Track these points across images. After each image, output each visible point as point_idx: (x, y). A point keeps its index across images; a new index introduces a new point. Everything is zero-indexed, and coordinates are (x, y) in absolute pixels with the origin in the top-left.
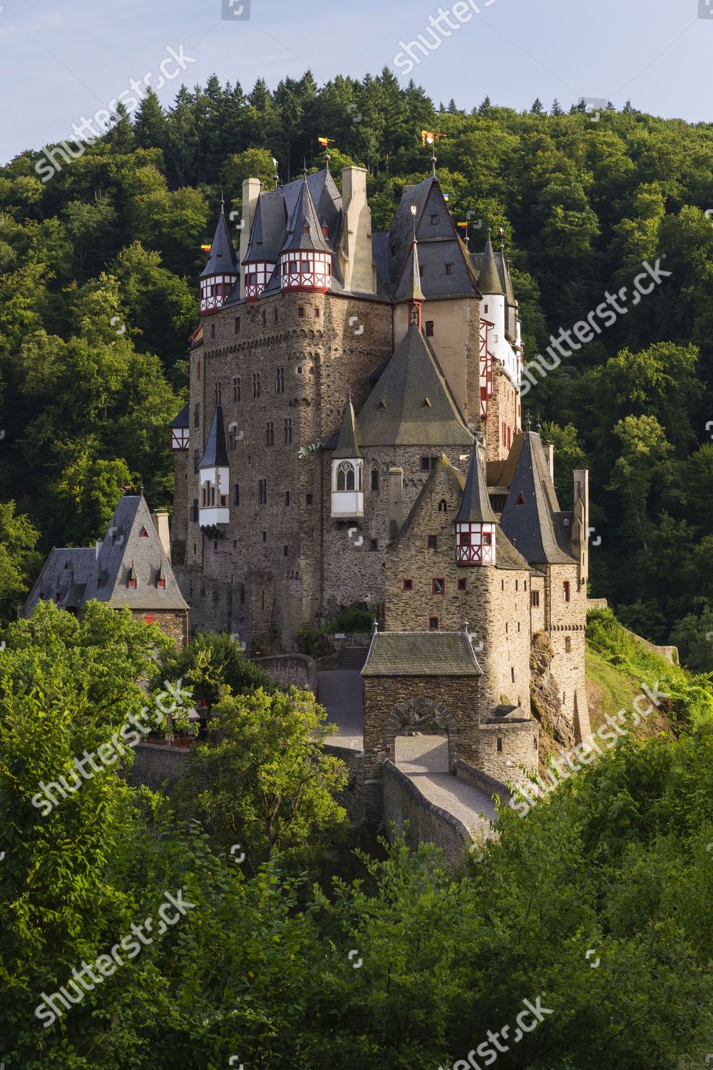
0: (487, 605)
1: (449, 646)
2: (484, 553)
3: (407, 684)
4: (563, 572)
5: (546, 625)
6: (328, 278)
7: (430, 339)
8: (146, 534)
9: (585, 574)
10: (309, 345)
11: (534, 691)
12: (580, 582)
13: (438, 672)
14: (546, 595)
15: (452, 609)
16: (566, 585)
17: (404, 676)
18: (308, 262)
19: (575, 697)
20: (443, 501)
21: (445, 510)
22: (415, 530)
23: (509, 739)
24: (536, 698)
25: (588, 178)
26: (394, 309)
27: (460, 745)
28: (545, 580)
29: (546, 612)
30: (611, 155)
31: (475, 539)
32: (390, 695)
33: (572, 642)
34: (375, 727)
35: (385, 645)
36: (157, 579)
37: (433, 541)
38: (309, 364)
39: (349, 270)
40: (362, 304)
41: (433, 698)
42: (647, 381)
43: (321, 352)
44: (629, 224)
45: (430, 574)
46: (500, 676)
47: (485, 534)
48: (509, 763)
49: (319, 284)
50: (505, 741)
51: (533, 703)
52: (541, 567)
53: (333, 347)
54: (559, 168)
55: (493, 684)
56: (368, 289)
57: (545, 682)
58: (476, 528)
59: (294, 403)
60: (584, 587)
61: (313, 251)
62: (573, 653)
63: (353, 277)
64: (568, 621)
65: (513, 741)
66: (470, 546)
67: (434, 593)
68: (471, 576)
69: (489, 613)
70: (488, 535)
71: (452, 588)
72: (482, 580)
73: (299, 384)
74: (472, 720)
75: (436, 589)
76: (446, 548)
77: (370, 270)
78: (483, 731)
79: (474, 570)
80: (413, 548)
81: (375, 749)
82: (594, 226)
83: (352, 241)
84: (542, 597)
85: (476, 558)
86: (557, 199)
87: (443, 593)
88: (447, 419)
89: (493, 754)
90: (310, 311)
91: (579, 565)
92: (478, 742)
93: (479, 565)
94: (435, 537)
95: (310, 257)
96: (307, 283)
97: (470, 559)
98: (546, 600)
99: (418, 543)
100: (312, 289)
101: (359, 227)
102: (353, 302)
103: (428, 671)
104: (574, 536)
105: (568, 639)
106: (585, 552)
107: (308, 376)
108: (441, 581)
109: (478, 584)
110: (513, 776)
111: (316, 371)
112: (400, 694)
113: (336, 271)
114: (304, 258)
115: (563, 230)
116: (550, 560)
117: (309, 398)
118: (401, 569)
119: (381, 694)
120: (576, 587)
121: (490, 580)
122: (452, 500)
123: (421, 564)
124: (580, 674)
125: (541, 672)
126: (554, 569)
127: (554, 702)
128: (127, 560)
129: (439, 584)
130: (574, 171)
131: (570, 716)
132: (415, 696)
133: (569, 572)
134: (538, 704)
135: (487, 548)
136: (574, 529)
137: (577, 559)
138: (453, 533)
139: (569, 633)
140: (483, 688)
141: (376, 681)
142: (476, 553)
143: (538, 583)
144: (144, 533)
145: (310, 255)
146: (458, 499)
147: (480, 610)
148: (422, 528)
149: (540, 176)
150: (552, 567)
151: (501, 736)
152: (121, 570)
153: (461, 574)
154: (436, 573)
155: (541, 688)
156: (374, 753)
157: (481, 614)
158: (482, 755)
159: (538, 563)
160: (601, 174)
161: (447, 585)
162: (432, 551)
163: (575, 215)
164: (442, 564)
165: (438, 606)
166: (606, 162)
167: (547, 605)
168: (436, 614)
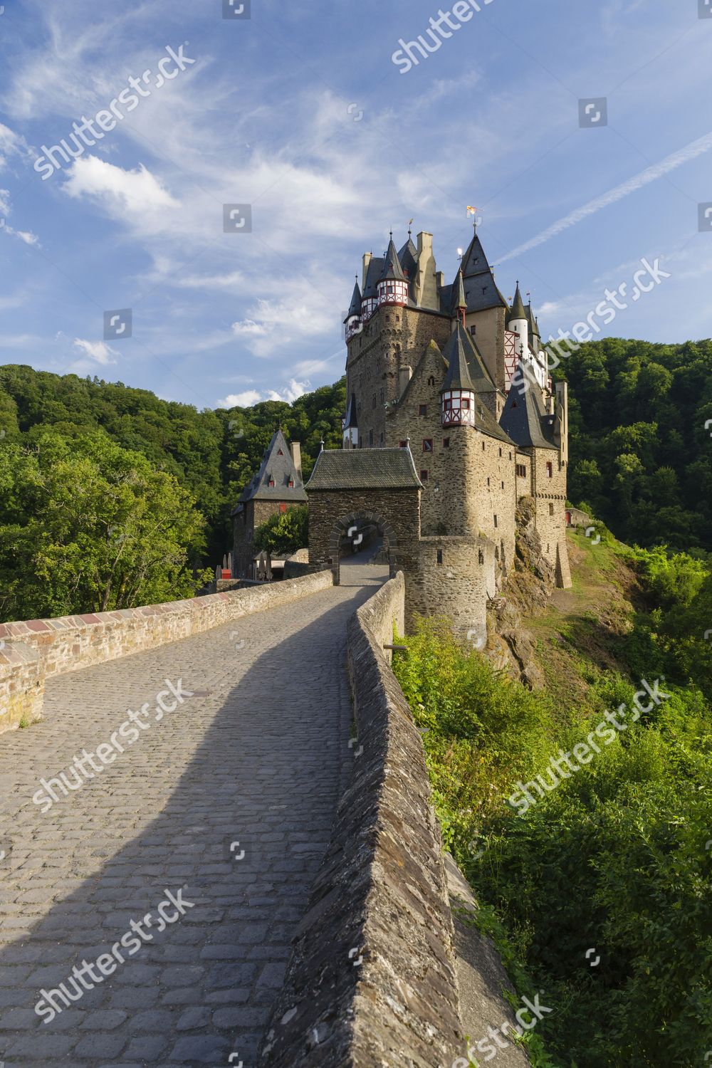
0: (466, 457)
1: (391, 461)
2: (463, 415)
3: (348, 498)
4: (545, 455)
5: (532, 492)
6: (405, 298)
7: (474, 336)
8: (281, 454)
9: (565, 457)
10: (393, 339)
11: (519, 538)
12: (561, 464)
13: (378, 485)
14: (532, 471)
15: (439, 463)
16: (549, 465)
17: (344, 490)
18: (391, 287)
19: (558, 548)
20: (432, 377)
21: (433, 384)
22: (409, 401)
23: (449, 551)
24: (520, 544)
25: (605, 358)
26: (451, 321)
27: (400, 556)
28: (531, 459)
29: (532, 482)
30: (614, 348)
31: (456, 404)
32: (332, 509)
33: (555, 508)
34: (318, 539)
35: (330, 461)
36: (288, 481)
37: (423, 410)
38: (393, 351)
39: (420, 294)
40: (429, 316)
41: (374, 511)
42: (632, 439)
43: (400, 344)
44: (623, 374)
45: (421, 436)
46: (480, 519)
47: (464, 399)
48: (449, 575)
49: (399, 301)
50: (445, 553)
51: (517, 547)
52: (528, 449)
53: (409, 341)
54: (590, 354)
55: (471, 523)
56: (434, 306)
57: (528, 532)
58: (456, 394)
59: (385, 377)
60: (564, 468)
61: (395, 279)
62: (555, 516)
63: (423, 299)
64: (551, 491)
65: (454, 554)
66: (451, 410)
67: (424, 451)
68: (452, 434)
69: (467, 464)
70: (468, 401)
71: (438, 447)
72: (462, 438)
73: (387, 364)
74: (411, 532)
75: (425, 449)
76: (433, 414)
77: (435, 296)
78: (423, 542)
79: (455, 430)
80: (407, 415)
81: (318, 561)
82: (606, 377)
83: (422, 277)
84: (528, 471)
85: (456, 419)
86: (589, 367)
87: (431, 451)
88: (479, 378)
89: (433, 566)
90: (393, 318)
91: (559, 451)
92: (417, 553)
93: (459, 425)
94: (425, 406)
95: (393, 284)
96: (391, 300)
97: (452, 420)
98: (532, 474)
99: (411, 412)
100: (394, 304)
101: (427, 268)
102: (423, 315)
103: (367, 484)
104: (555, 431)
105: (551, 505)
106: (564, 440)
107: (392, 358)
108: (430, 441)
109: (458, 440)
110: (453, 588)
111: (397, 355)
112: (341, 507)
113: (411, 293)
114: (389, 284)
115: (592, 380)
116: (535, 444)
117: (393, 372)
118: (398, 433)
119: (324, 508)
120: (557, 467)
121: (468, 437)
122: (438, 375)
123: (414, 428)
124: (561, 532)
125: (525, 524)
126: (539, 452)
127: (536, 547)
128: (268, 470)
129: (428, 444)
130: (597, 355)
131: (553, 562)
132: (356, 509)
133: (551, 455)
134: (522, 548)
135: (466, 411)
136: (556, 426)
137: (558, 447)
138: (440, 402)
139: (552, 501)
140: (462, 526)
141: (319, 494)
142: (456, 415)
143: (524, 460)
144: (280, 453)
145: (393, 282)
146: (443, 375)
147: (460, 462)
148: (414, 400)
149: (581, 358)
150: (537, 450)
151: (441, 548)
152: (264, 475)
153: (445, 434)
154: (426, 434)
155: (525, 536)
156: (317, 564)
157: (461, 466)
158: (421, 566)
159: (525, 446)
160: (609, 356)
161: (435, 444)
162: (422, 417)
163: (597, 373)
164: (431, 428)
165: (427, 460)
166: (613, 351)
167: (533, 478)
168: (425, 468)
